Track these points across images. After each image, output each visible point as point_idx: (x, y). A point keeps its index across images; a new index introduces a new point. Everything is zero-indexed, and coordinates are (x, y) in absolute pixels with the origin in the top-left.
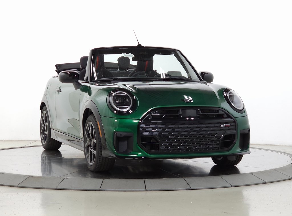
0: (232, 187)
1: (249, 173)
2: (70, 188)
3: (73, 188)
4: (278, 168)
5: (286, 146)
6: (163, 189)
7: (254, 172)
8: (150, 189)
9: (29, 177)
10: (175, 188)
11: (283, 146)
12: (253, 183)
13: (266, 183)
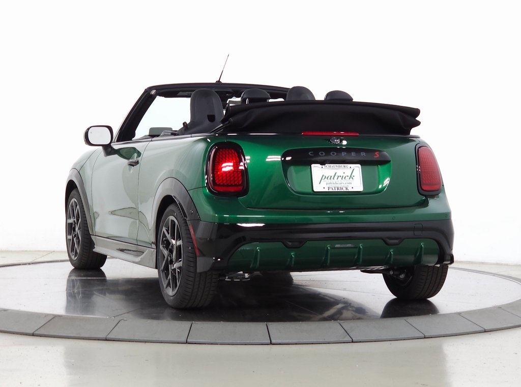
0: (425, 338)
1: (455, 313)
2: (132, 338)
3: (136, 338)
4: (504, 305)
5: (507, 265)
6: (301, 341)
7: (463, 312)
8: (279, 341)
9: (54, 318)
11: (502, 264)
12: (462, 332)
13: (485, 331)
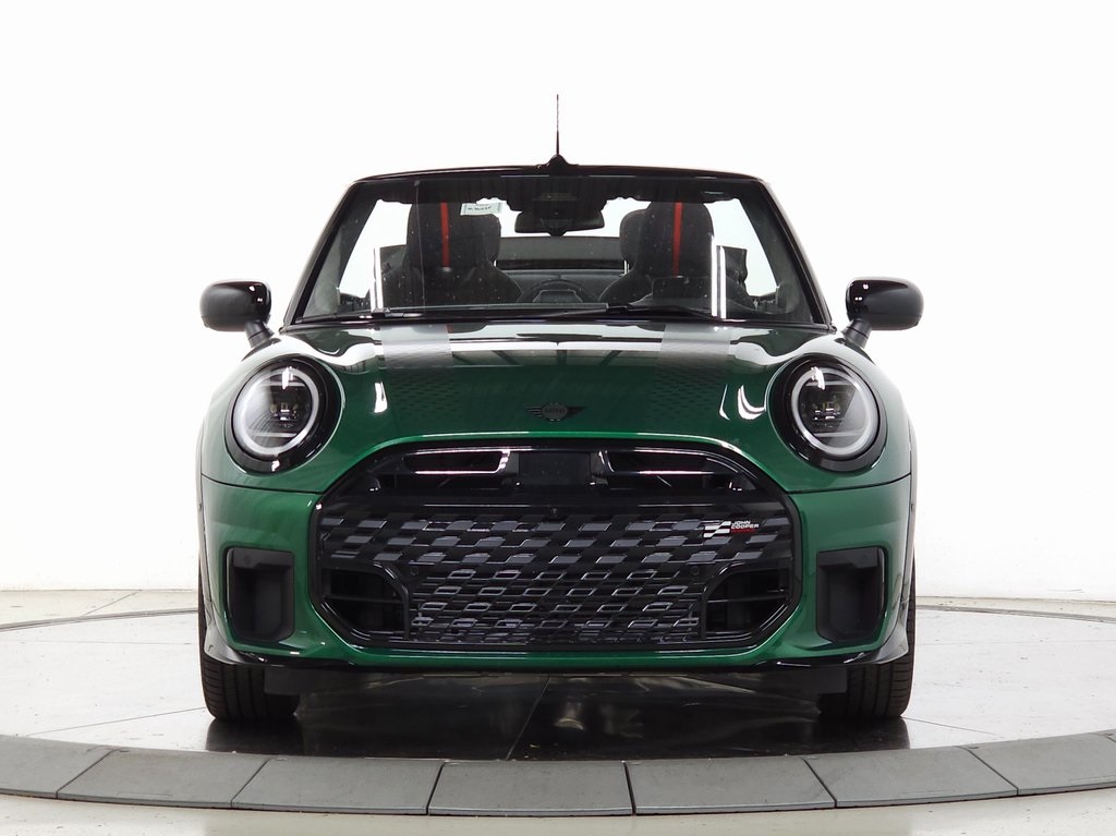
0: (1018, 796)
1: (1097, 734)
9: (108, 755)
10: (766, 801)
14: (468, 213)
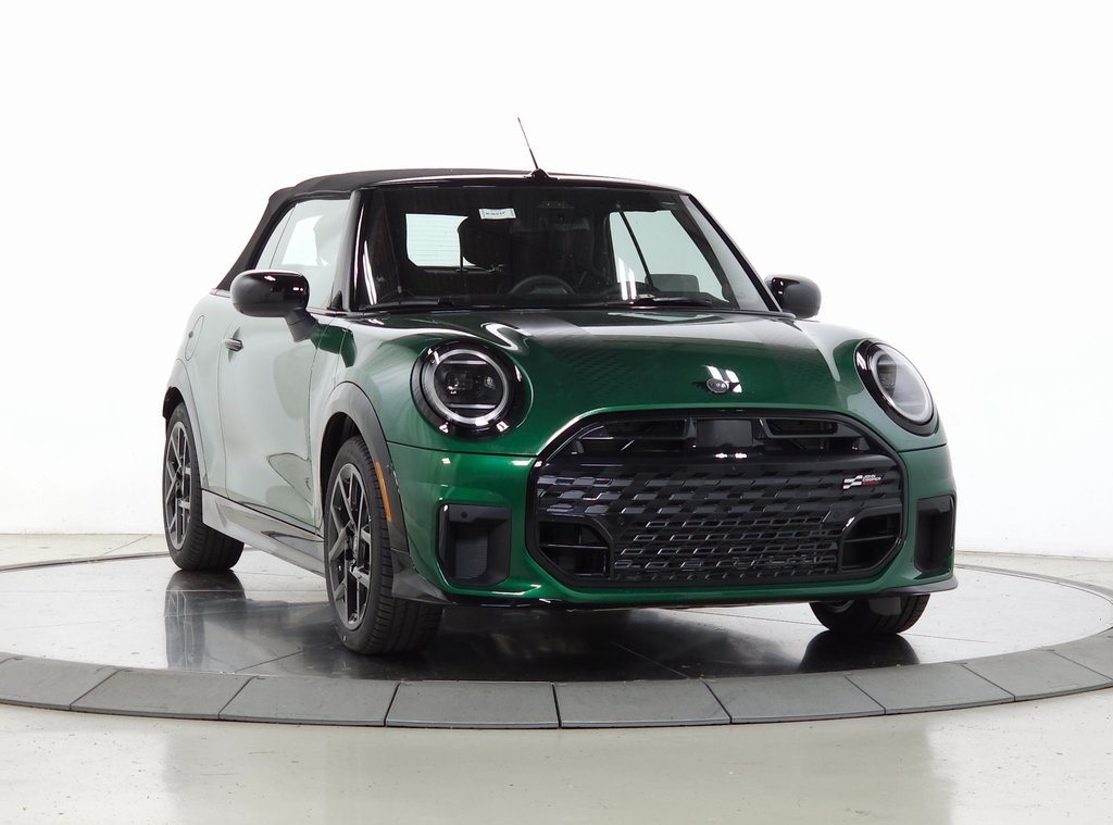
0: (885, 715)
1: (952, 662)
2: (272, 715)
4: (1062, 645)
6: (623, 722)
7: (971, 660)
8: (577, 722)
9: (114, 673)
10: (672, 718)
12: (965, 701)
13: (1015, 701)
14: (487, 217)
